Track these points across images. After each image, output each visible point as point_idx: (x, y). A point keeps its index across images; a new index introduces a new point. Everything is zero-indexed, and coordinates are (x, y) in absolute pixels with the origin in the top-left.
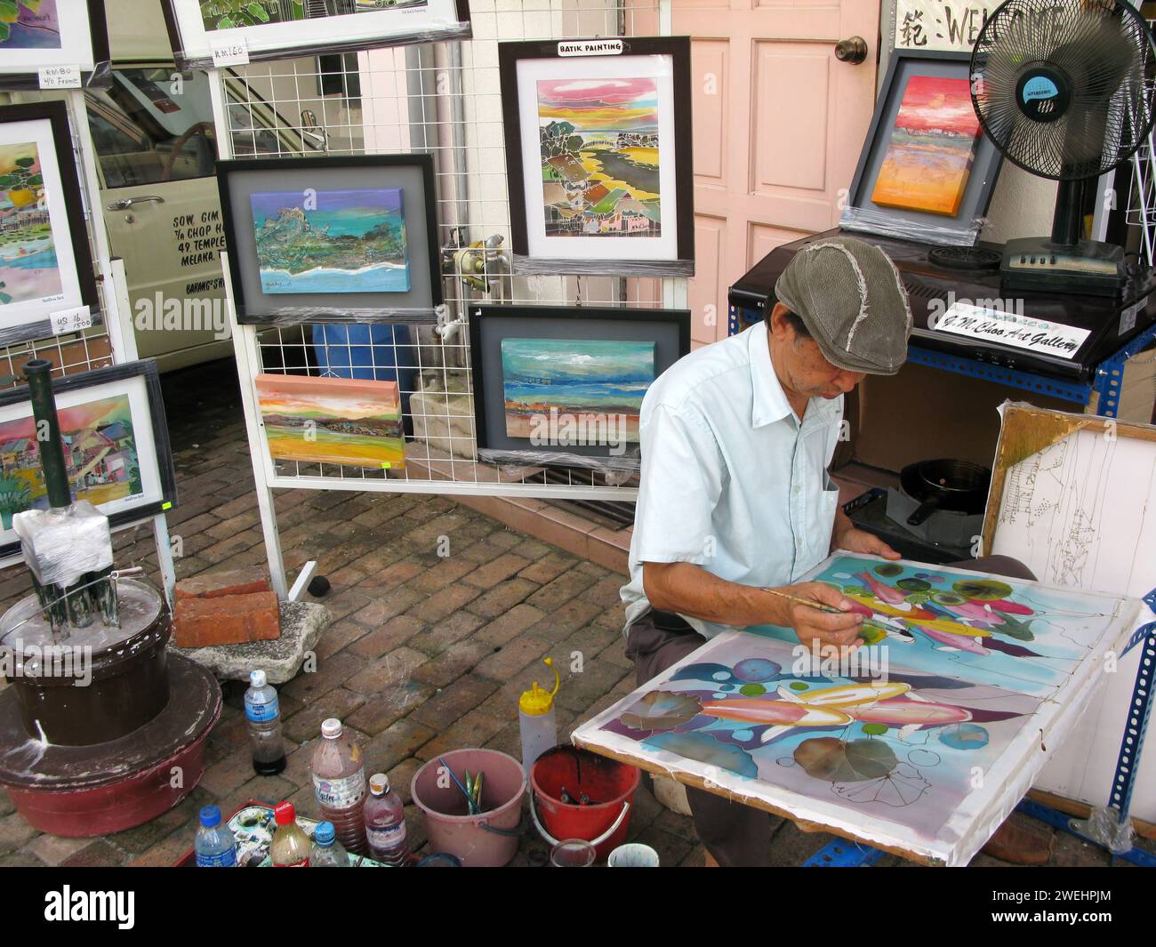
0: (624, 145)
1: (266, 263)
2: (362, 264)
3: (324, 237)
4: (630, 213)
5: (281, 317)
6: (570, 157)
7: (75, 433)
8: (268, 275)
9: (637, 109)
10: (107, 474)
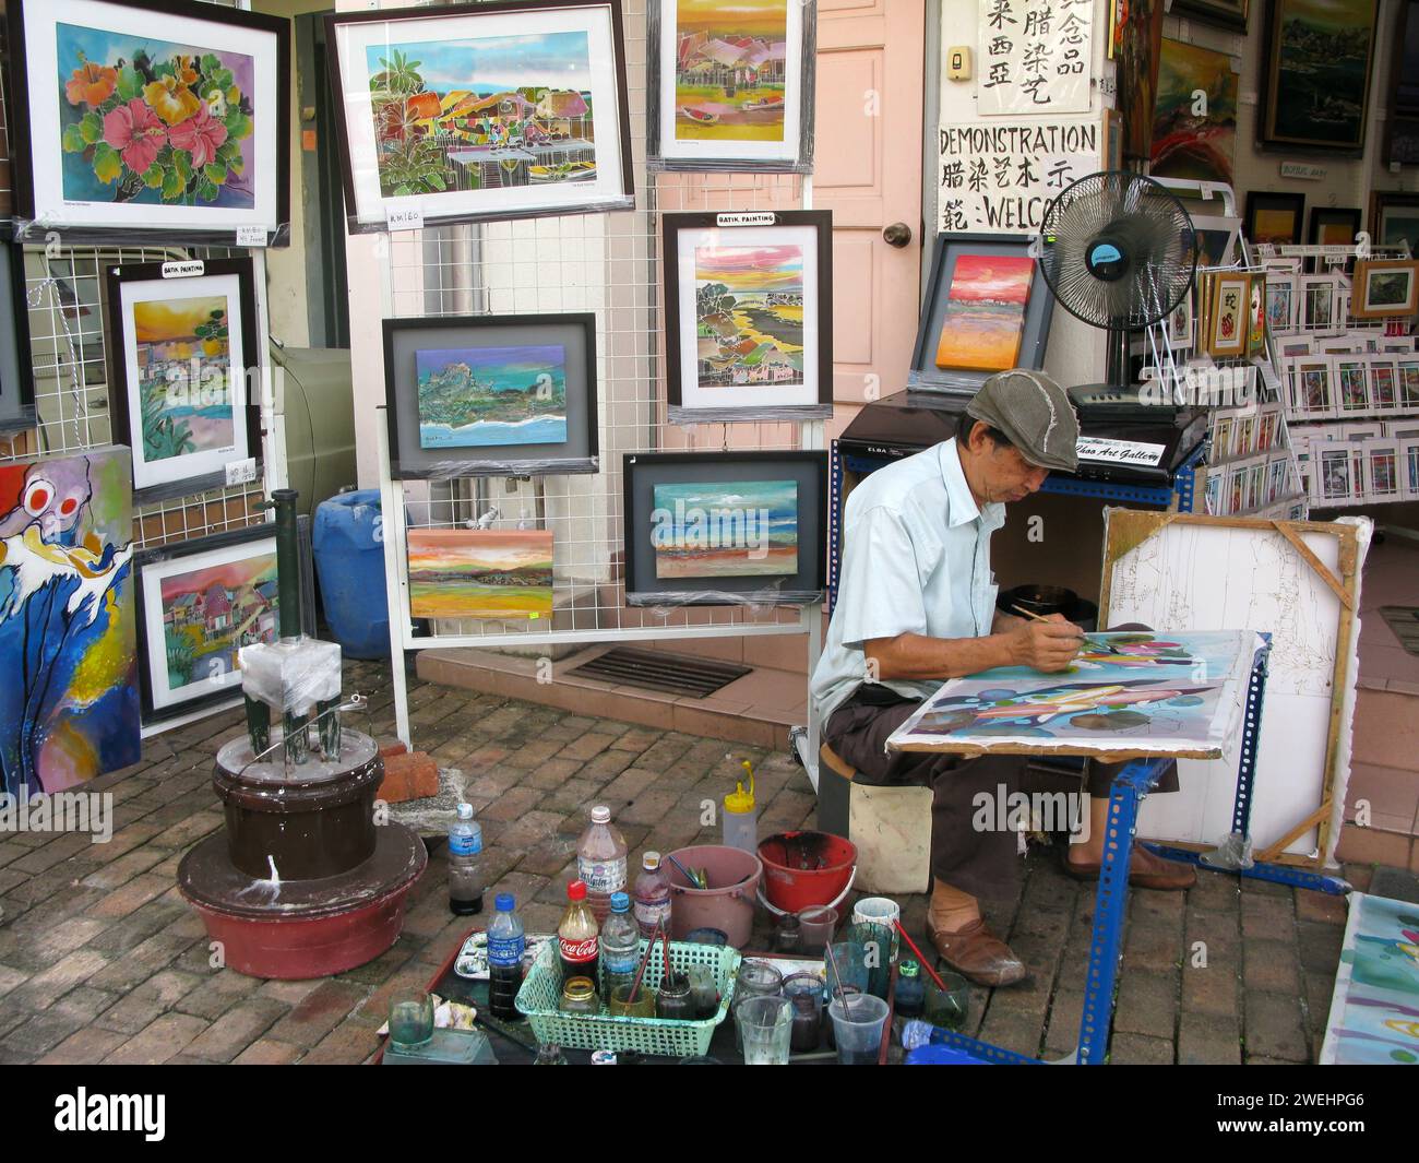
0: (772, 304)
1: (428, 418)
2: (524, 417)
3: (489, 392)
4: (776, 364)
5: (437, 471)
6: (724, 316)
7: (236, 590)
8: (429, 430)
9: (784, 272)
10: (260, 633)
